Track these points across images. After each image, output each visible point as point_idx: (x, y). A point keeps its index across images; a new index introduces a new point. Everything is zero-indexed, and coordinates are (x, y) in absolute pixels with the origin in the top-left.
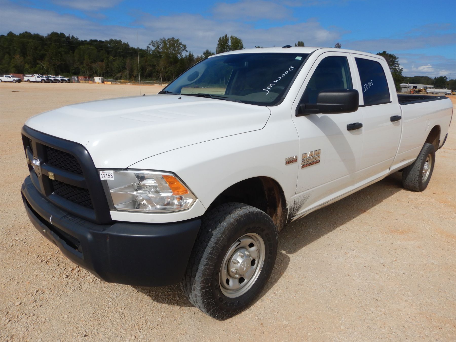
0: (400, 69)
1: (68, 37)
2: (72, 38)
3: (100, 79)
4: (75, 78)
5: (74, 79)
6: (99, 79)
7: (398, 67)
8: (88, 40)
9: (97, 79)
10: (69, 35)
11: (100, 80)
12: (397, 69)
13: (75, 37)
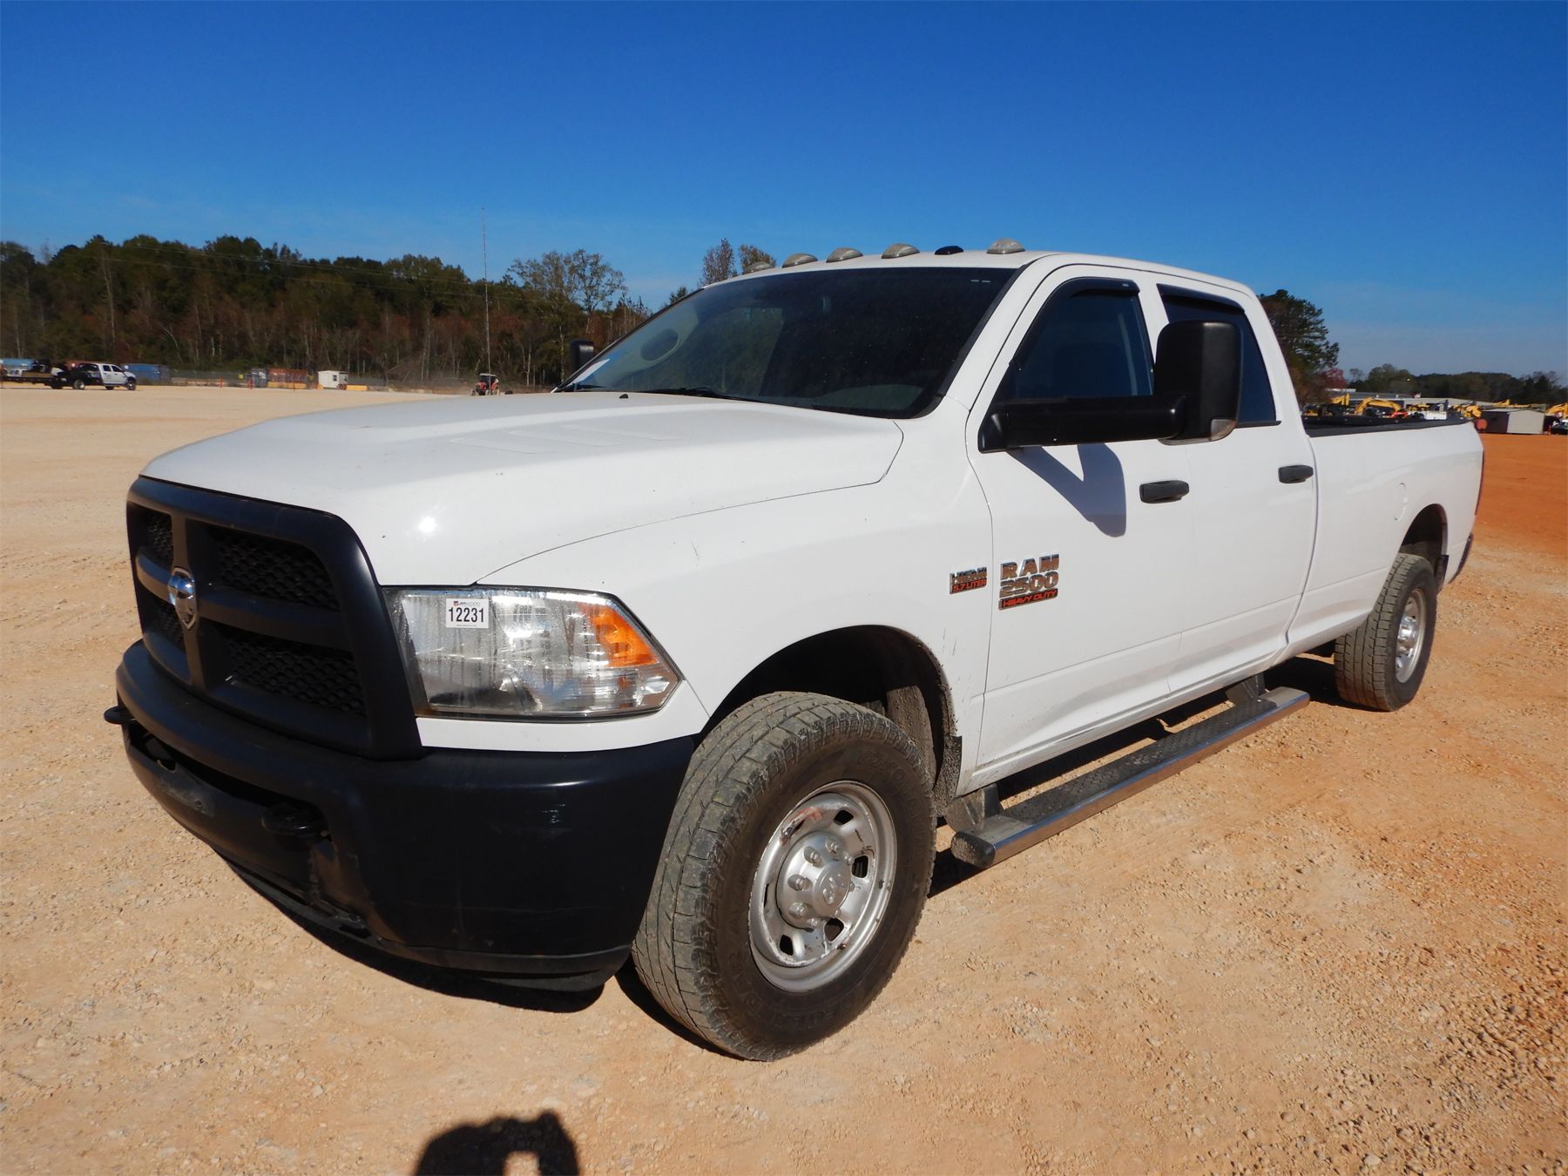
0: (1331, 345)
1: (269, 253)
2: (282, 253)
3: (335, 376)
4: (261, 373)
5: (258, 376)
6: (332, 378)
7: (1323, 338)
8: (332, 260)
9: (326, 377)
10: (276, 244)
11: (335, 380)
12: (1319, 346)
13: (293, 251)
